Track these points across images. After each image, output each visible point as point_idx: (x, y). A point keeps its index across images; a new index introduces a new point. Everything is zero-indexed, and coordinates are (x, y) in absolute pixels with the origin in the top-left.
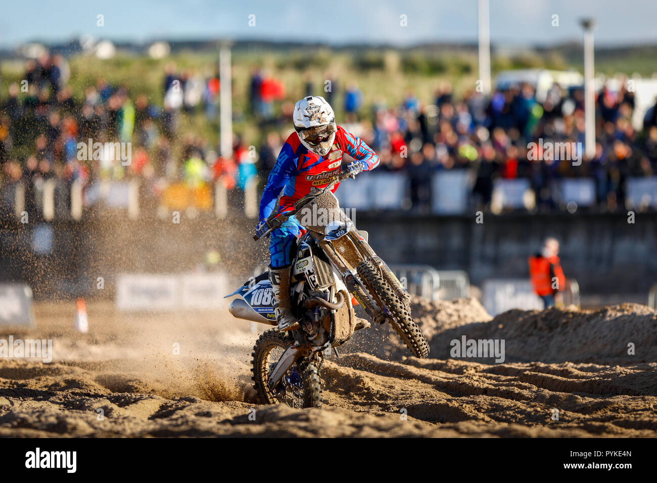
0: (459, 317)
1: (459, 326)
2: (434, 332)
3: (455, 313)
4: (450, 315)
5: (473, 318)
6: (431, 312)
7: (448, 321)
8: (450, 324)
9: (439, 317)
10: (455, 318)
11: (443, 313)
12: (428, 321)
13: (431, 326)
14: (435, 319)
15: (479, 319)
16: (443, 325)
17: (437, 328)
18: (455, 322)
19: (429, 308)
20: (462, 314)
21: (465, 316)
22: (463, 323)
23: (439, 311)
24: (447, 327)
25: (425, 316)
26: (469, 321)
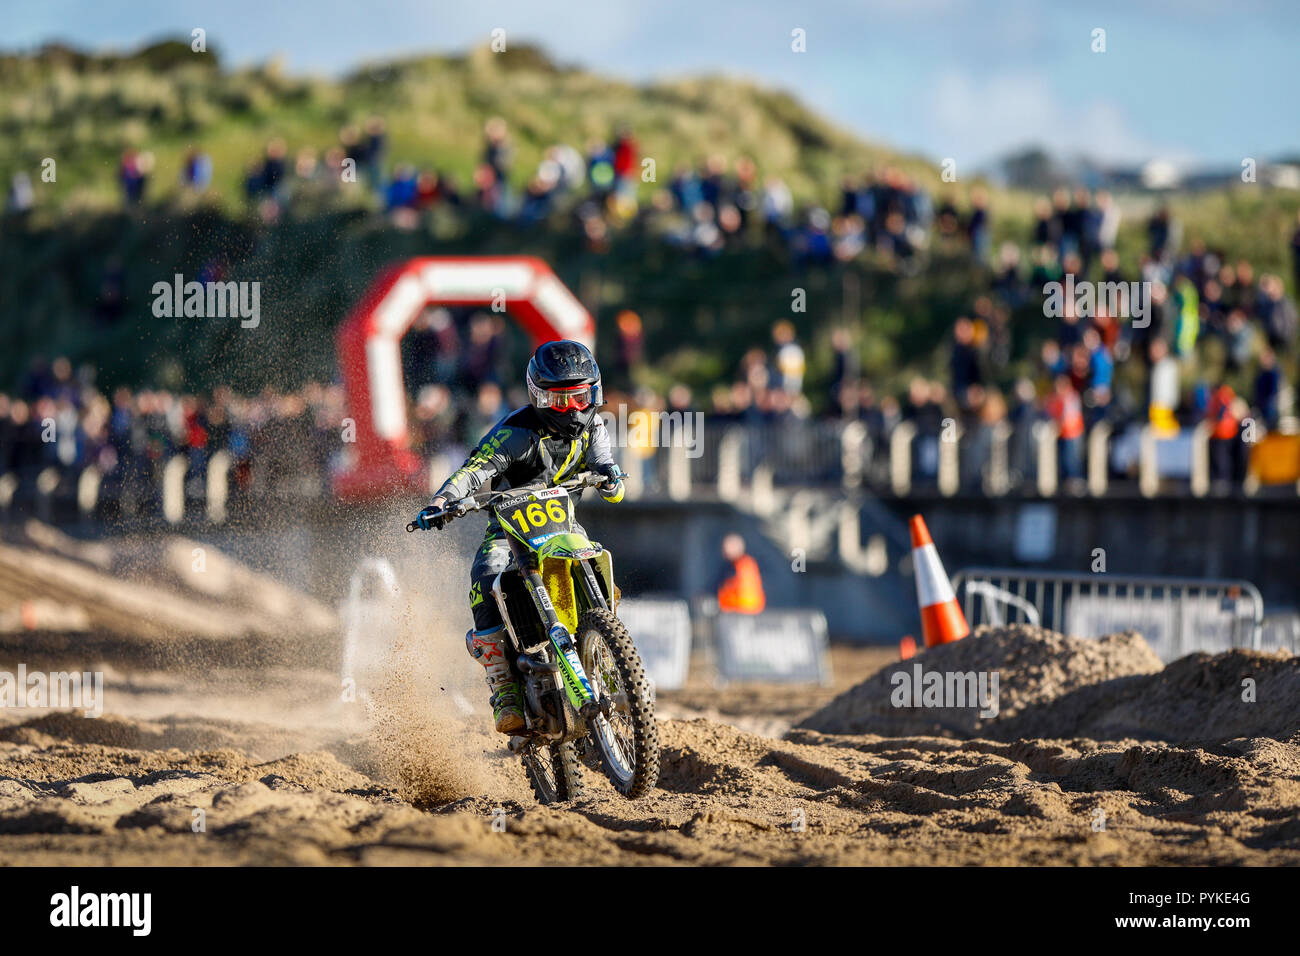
0: (1107, 664)
1: (1103, 679)
2: (1062, 691)
3: (1101, 660)
4: (1092, 662)
5: (1130, 668)
6: (1059, 657)
7: (1087, 673)
8: (1090, 677)
9: (1072, 664)
10: (1100, 667)
11: (1080, 657)
12: (1051, 672)
13: (1057, 680)
14: (1065, 669)
15: (1140, 670)
16: (1077, 678)
17: (1066, 684)
18: (1098, 673)
19: (1057, 648)
20: (1112, 661)
21: (1117, 664)
22: (1111, 676)
23: (1074, 654)
24: (1083, 682)
25: (1048, 663)
26: (1123, 672)
